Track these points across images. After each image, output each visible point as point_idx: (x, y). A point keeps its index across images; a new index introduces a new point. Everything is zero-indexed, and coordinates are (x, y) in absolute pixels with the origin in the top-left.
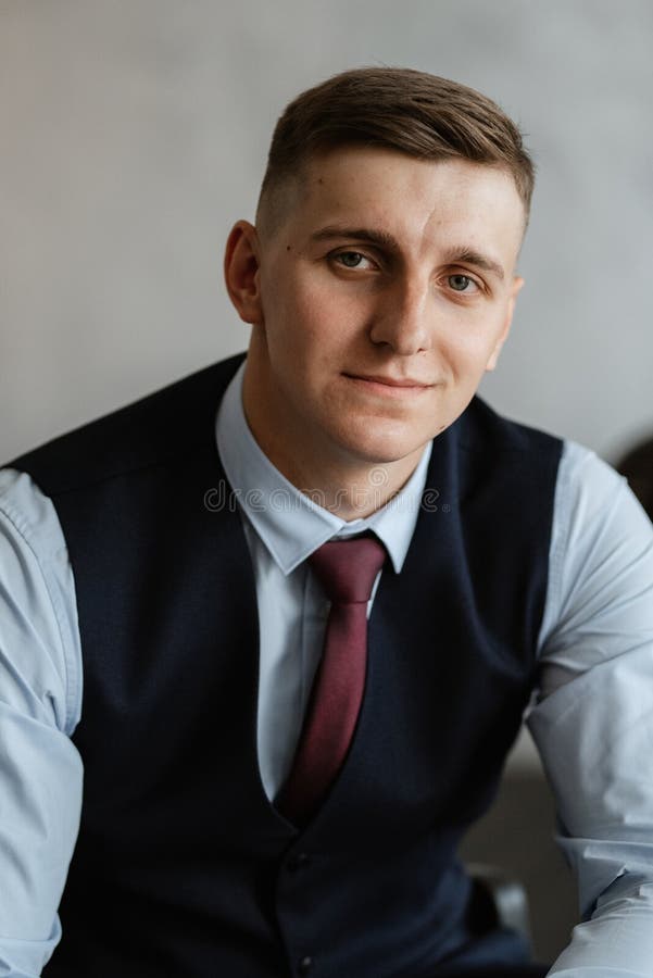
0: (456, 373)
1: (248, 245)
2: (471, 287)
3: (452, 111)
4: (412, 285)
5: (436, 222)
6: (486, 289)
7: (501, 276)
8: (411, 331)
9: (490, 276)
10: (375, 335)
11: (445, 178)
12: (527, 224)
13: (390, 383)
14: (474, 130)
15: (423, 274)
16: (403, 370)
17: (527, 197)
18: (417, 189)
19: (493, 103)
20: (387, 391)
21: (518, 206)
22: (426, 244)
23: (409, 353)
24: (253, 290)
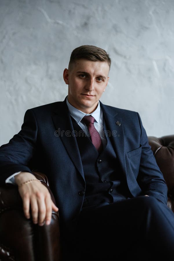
0: (98, 93)
1: (67, 72)
2: (101, 80)
3: (98, 54)
4: (92, 81)
5: (95, 71)
6: (103, 81)
7: (105, 78)
8: (92, 88)
9: (104, 78)
10: (86, 88)
11: (97, 64)
12: (110, 69)
13: (88, 95)
14: (101, 57)
15: (93, 79)
16: (90, 93)
17: (110, 66)
18: (93, 66)
19: (105, 51)
20: (88, 97)
21: (108, 67)
22: (94, 74)
23: (91, 91)
24: (68, 80)
